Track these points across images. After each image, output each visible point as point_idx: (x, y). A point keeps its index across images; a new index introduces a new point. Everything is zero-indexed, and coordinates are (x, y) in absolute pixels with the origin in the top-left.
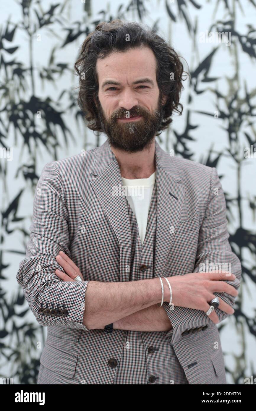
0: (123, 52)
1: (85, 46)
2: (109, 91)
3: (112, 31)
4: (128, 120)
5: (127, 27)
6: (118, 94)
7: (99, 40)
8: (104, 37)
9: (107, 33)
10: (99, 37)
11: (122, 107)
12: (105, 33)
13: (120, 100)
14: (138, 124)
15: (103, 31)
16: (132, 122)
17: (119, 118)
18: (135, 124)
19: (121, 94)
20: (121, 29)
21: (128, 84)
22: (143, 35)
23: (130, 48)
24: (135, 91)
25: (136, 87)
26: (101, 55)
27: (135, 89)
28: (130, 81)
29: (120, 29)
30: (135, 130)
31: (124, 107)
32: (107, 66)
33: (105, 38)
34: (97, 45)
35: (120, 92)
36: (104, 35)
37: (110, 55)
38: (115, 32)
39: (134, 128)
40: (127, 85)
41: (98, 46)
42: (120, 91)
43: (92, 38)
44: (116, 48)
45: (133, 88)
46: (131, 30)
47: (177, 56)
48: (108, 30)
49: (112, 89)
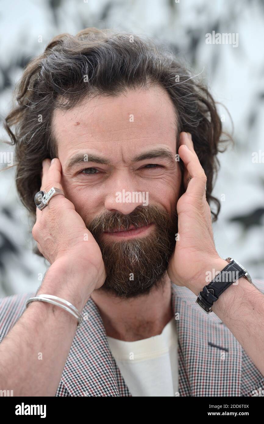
0: (111, 94)
1: (28, 83)
2: (82, 176)
3: (86, 53)
4: (125, 236)
5: (116, 43)
6: (101, 182)
7: (60, 71)
8: (71, 65)
9: (75, 56)
10: (59, 65)
11: (112, 210)
12: (73, 56)
13: (106, 195)
14: (146, 243)
15: (65, 51)
16: (135, 240)
17: (106, 232)
18: (140, 243)
19: (110, 182)
20: (106, 48)
21: (124, 161)
22: (151, 62)
23: (126, 88)
24: (138, 174)
25: (138, 167)
26: (63, 100)
27: (138, 172)
28: (129, 156)
29: (103, 48)
30: (141, 255)
31: (118, 209)
32: (78, 124)
33: (75, 66)
34: (56, 80)
35: (106, 178)
36: (70, 60)
37: (84, 102)
38: (92, 53)
39: (139, 251)
40: (122, 164)
41: (58, 84)
42: (107, 175)
43: (43, 67)
44: (97, 86)
45: (133, 169)
46: (126, 50)
47: (213, 102)
48: (79, 49)
49: (89, 172)
